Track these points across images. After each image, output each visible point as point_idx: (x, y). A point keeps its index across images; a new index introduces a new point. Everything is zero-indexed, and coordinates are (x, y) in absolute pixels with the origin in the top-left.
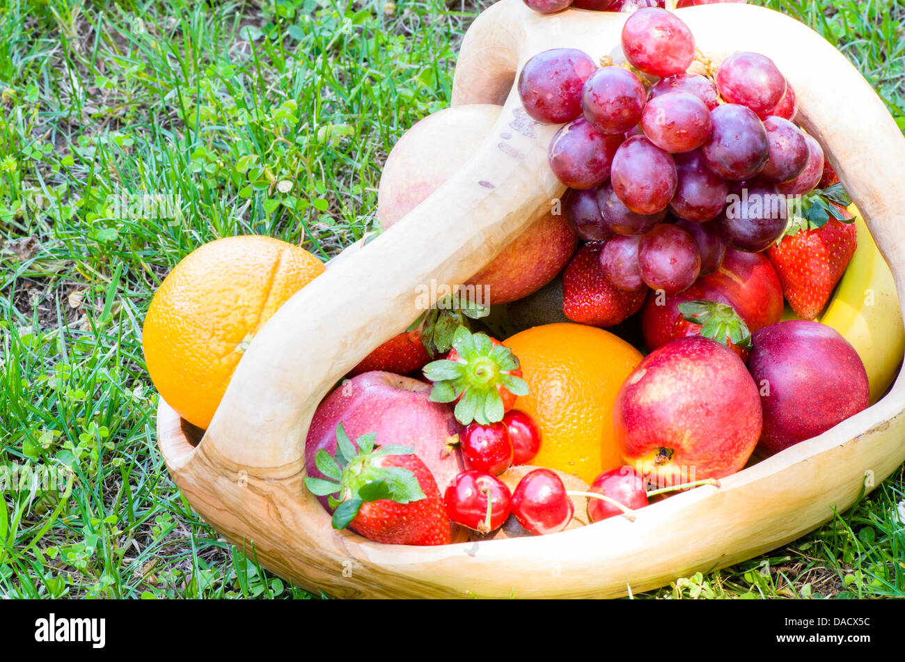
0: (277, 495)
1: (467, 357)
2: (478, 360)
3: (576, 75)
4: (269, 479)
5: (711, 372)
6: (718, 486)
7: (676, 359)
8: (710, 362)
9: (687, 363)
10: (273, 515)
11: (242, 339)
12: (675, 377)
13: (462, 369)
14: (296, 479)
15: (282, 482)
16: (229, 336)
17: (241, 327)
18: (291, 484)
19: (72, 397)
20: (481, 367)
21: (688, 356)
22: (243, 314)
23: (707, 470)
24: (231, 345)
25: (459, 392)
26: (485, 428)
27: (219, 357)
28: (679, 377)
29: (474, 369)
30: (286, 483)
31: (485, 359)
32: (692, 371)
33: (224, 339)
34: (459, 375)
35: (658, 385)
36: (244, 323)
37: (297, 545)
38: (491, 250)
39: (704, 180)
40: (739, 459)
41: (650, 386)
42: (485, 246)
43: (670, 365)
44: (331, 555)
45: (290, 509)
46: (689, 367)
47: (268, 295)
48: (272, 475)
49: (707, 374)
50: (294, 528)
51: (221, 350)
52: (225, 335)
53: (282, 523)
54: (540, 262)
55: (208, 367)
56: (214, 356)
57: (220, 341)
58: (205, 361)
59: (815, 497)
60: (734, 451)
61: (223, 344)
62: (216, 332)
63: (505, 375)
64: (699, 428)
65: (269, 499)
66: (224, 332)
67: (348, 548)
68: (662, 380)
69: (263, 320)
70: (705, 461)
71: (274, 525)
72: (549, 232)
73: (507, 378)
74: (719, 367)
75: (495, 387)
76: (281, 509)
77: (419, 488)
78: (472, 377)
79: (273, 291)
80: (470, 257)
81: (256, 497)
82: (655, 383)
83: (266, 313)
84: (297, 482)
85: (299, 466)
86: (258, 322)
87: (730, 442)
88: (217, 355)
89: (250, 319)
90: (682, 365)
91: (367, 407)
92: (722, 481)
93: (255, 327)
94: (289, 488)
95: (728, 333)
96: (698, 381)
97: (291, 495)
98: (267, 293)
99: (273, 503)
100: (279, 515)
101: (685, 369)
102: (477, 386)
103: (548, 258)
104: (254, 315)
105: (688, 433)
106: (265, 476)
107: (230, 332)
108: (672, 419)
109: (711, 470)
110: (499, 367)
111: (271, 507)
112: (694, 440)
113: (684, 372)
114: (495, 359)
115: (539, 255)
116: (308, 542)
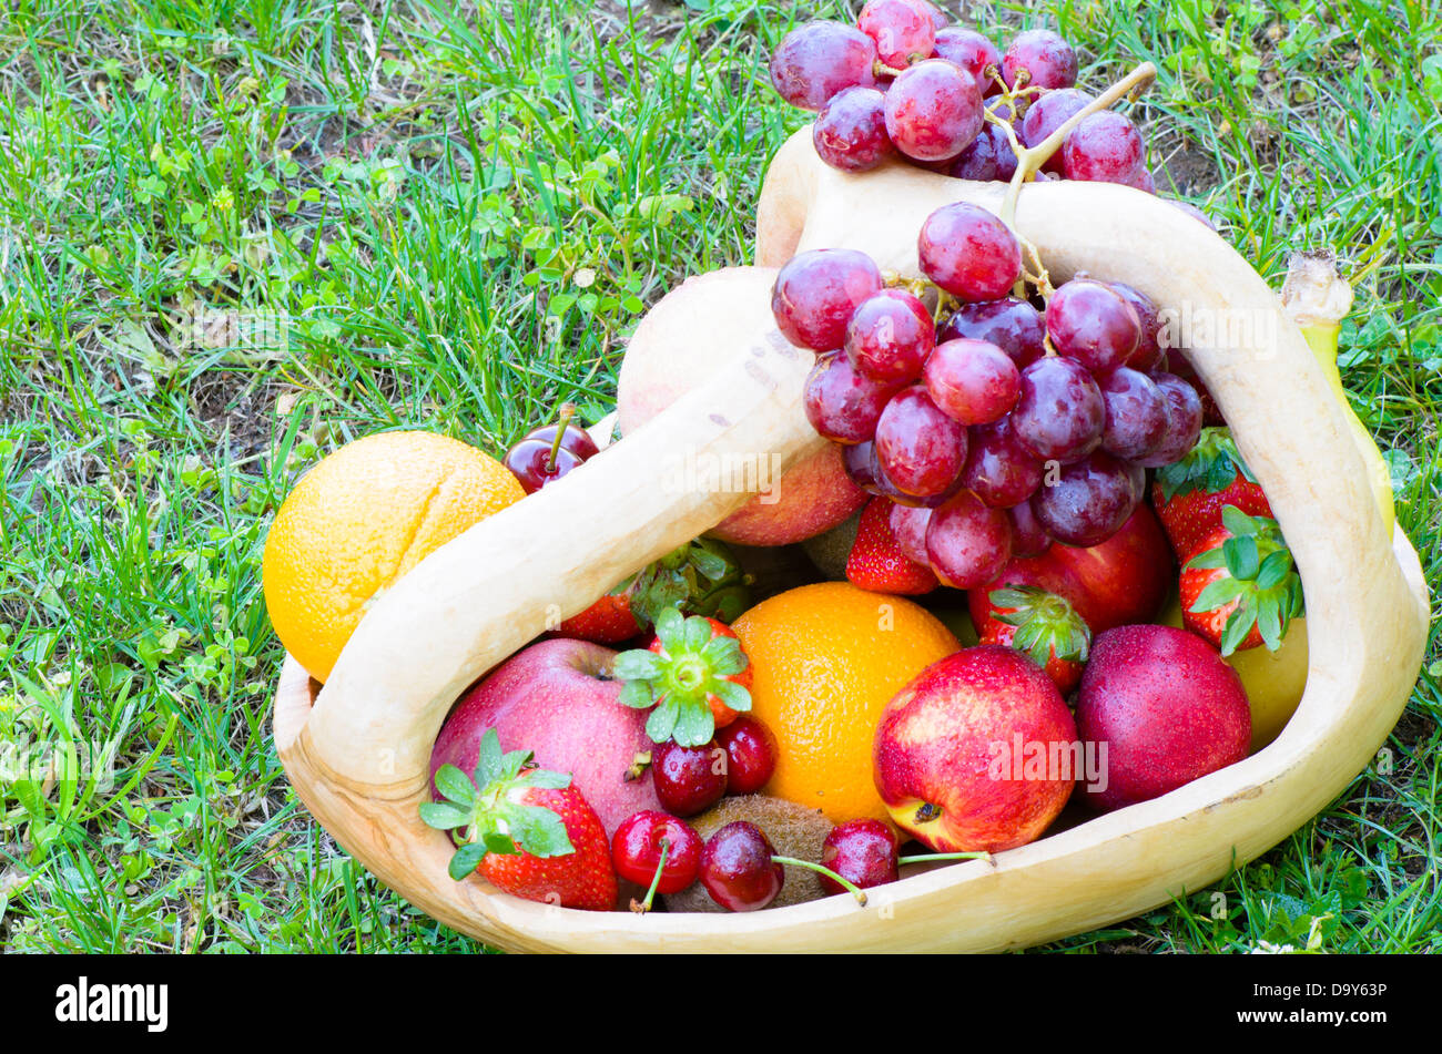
0: (385, 820)
1: (672, 652)
2: (684, 658)
3: (845, 294)
4: (374, 798)
5: (999, 711)
6: (994, 864)
7: (956, 684)
8: (1000, 695)
9: (968, 694)
10: (380, 842)
11: (373, 593)
12: (947, 712)
13: (662, 666)
14: (412, 800)
15: (392, 804)
16: (356, 588)
17: (372, 579)
18: (403, 808)
19: (210, 587)
20: (687, 668)
21: (973, 683)
22: (377, 561)
23: (981, 842)
24: (359, 600)
25: (656, 697)
26: (685, 750)
27: (342, 613)
28: (952, 712)
29: (678, 670)
30: (396, 806)
31: (694, 657)
32: (972, 706)
33: (349, 590)
34: (659, 673)
35: (923, 720)
36: (376, 573)
37: (410, 884)
38: (720, 508)
39: (1005, 455)
40: (1026, 831)
41: (913, 719)
42: (710, 504)
43: (945, 693)
44: (452, 904)
45: (401, 839)
46: (969, 700)
47: (414, 536)
48: (378, 794)
49: (992, 713)
50: (407, 864)
51: (345, 605)
52: (350, 586)
53: (391, 854)
54: (818, 505)
55: (326, 624)
56: (335, 611)
57: (343, 593)
58: (323, 615)
59: (1145, 879)
60: (1019, 820)
61: (348, 596)
62: (340, 581)
63: (720, 681)
64: (971, 787)
65: (375, 823)
66: (349, 581)
67: (474, 900)
68: (930, 714)
69: (401, 572)
70: (977, 830)
71: (383, 856)
72: (829, 469)
73: (724, 684)
74: (1012, 704)
75: (704, 696)
76: (389, 837)
77: (566, 838)
78: (673, 679)
79: (420, 533)
80: (687, 518)
81: (359, 817)
82: (920, 716)
83: (407, 562)
84: (414, 804)
85: (417, 784)
86: (396, 574)
87: (1014, 808)
88: (339, 611)
89: (385, 570)
90: (960, 695)
91: (535, 700)
92: (1000, 857)
93: (391, 580)
94: (400, 812)
95: (1053, 639)
96: (977, 723)
97: (403, 822)
98: (413, 535)
99: (379, 828)
100: (388, 845)
101: (964, 702)
102: (679, 694)
103: (829, 501)
104: (389, 565)
105: (955, 792)
106: (368, 794)
107: (356, 582)
108: (934, 770)
109: (985, 842)
110: (714, 670)
111: (377, 833)
112: (961, 802)
113: (961, 707)
114: (708, 657)
115: (815, 497)
116: (424, 883)
